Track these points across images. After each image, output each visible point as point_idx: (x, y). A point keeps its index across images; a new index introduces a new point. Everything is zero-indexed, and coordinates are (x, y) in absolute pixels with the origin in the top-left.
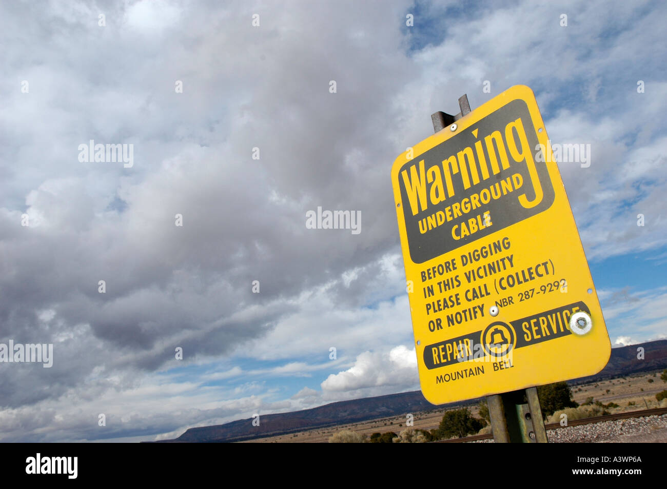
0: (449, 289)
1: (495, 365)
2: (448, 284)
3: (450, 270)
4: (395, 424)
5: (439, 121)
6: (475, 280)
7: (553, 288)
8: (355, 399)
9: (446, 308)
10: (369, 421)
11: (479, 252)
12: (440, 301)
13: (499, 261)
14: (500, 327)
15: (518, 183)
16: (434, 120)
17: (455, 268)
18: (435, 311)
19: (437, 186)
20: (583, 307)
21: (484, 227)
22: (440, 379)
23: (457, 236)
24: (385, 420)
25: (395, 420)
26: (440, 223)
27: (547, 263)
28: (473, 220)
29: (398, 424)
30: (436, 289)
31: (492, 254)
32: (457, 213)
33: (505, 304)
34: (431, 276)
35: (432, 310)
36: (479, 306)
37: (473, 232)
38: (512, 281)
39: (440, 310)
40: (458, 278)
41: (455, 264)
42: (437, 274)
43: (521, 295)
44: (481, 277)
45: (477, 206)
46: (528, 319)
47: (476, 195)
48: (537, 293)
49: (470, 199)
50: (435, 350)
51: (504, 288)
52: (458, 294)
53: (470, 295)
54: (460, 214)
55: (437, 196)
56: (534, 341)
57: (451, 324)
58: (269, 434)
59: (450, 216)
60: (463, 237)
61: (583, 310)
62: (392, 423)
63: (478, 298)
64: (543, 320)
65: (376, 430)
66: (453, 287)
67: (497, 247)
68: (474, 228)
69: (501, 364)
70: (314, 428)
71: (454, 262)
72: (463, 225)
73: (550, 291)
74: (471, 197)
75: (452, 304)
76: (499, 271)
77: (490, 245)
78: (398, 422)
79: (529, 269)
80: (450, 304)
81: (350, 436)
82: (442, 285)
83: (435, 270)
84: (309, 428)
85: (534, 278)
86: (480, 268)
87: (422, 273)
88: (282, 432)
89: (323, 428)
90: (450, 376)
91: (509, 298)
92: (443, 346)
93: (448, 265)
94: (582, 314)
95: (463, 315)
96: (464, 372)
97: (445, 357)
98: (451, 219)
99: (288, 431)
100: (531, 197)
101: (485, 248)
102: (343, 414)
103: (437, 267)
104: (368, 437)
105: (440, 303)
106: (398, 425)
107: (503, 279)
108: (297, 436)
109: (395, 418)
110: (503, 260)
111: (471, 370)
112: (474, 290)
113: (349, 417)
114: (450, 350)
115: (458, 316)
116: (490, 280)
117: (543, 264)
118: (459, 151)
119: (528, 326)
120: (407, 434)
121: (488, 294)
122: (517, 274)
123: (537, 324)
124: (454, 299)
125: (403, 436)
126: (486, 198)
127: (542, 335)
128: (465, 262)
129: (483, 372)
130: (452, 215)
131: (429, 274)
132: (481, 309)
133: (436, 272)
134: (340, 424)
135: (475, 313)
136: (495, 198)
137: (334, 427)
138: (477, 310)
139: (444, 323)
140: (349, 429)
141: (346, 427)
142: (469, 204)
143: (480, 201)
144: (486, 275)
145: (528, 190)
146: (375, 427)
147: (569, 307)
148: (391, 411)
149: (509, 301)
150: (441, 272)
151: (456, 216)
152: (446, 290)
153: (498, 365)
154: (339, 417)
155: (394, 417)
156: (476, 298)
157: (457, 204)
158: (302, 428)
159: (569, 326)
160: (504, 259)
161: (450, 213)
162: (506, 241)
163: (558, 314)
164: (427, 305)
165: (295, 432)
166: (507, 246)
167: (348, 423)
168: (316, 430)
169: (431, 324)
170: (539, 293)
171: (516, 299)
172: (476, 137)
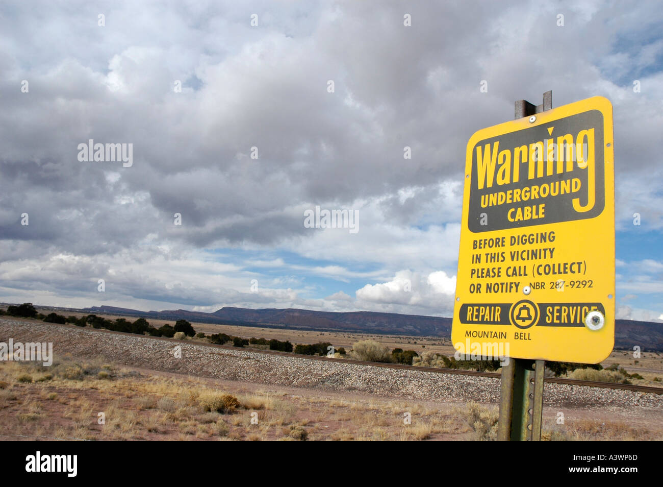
0: (494, 261)
1: (517, 334)
2: (494, 258)
3: (499, 246)
4: (418, 344)
5: (521, 110)
6: (517, 260)
7: (581, 285)
8: (385, 312)
9: (488, 277)
10: (394, 336)
11: (527, 238)
12: (484, 269)
13: (542, 250)
14: (528, 305)
15: (576, 187)
16: (517, 107)
17: (503, 245)
18: (478, 277)
19: (505, 169)
20: (600, 308)
21: (537, 217)
22: (468, 334)
23: (512, 218)
24: (410, 338)
25: (419, 340)
26: (500, 203)
27: (581, 263)
28: (529, 208)
29: (421, 344)
30: (483, 258)
31: (537, 242)
32: (517, 198)
33: (538, 287)
34: (481, 246)
35: (475, 275)
36: (515, 283)
37: (526, 218)
38: (549, 270)
39: (482, 277)
40: (503, 255)
41: (504, 242)
42: (487, 246)
43: (552, 284)
44: (524, 259)
45: (535, 197)
46: (553, 305)
47: (537, 187)
48: (566, 286)
49: (531, 189)
50: (470, 309)
51: (540, 274)
52: (500, 268)
53: (510, 272)
54: (519, 200)
55: (503, 178)
56: (552, 324)
57: (488, 291)
58: (297, 327)
59: (510, 199)
60: (516, 220)
61: (599, 311)
62: (415, 343)
63: (516, 276)
64: (565, 309)
65: (399, 346)
66: (498, 261)
67: (543, 237)
68: (528, 215)
69: (522, 335)
70: (341, 331)
71: (504, 240)
72: (519, 210)
73: (577, 287)
74: (532, 187)
75: (493, 275)
76: (540, 258)
77: (537, 234)
78: (421, 342)
79: (565, 264)
80: (492, 274)
81: (375, 347)
82: (489, 256)
83: (486, 242)
84: (336, 329)
85: (567, 273)
86: (525, 251)
87: (475, 241)
88: (310, 328)
89: (349, 333)
90: (478, 334)
91: (542, 283)
92: (477, 308)
93: (498, 241)
94: (598, 314)
95: (500, 286)
96: (490, 334)
97: (477, 317)
98: (510, 202)
99: (317, 328)
100: (584, 203)
101: (533, 235)
102: (371, 324)
103: (488, 240)
104: (390, 351)
105: (483, 271)
106: (421, 346)
107: (541, 266)
108: (323, 334)
109: (419, 339)
110: (545, 250)
111: (496, 333)
112: (515, 268)
113: (376, 328)
114: (482, 312)
115: (496, 286)
116: (530, 264)
117: (578, 263)
118: (532, 143)
119: (551, 311)
120: (429, 356)
121: (525, 275)
122: (554, 265)
123: (559, 311)
124: (496, 271)
125: (424, 358)
126: (544, 192)
127: (561, 321)
128: (513, 243)
129: (505, 338)
130: (512, 199)
131: (480, 244)
132: (517, 286)
133: (486, 243)
134: (367, 333)
135: (511, 287)
136: (553, 194)
137: (360, 334)
138: (513, 285)
139: (483, 288)
140: (374, 339)
141: (372, 336)
142: (529, 193)
143: (539, 193)
144: (528, 259)
145: (582, 195)
146: (399, 343)
147: (590, 305)
148: (418, 331)
149: (542, 286)
150: (491, 245)
151: (515, 201)
152: (491, 262)
153: (519, 336)
154: (365, 326)
155: (418, 337)
156: (514, 276)
157: (519, 190)
158: (330, 329)
159: (585, 320)
160: (547, 249)
161: (511, 196)
162: (552, 235)
163: (579, 308)
164: (472, 270)
165: (322, 330)
166: (552, 239)
167: (374, 333)
168: (343, 333)
169: (472, 287)
170: (568, 286)
171: (548, 286)
172: (550, 135)
